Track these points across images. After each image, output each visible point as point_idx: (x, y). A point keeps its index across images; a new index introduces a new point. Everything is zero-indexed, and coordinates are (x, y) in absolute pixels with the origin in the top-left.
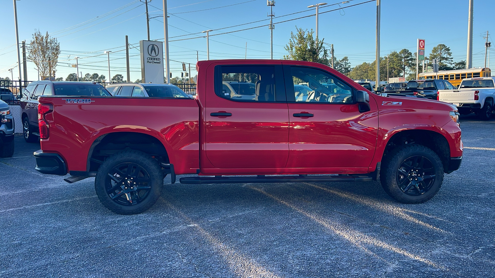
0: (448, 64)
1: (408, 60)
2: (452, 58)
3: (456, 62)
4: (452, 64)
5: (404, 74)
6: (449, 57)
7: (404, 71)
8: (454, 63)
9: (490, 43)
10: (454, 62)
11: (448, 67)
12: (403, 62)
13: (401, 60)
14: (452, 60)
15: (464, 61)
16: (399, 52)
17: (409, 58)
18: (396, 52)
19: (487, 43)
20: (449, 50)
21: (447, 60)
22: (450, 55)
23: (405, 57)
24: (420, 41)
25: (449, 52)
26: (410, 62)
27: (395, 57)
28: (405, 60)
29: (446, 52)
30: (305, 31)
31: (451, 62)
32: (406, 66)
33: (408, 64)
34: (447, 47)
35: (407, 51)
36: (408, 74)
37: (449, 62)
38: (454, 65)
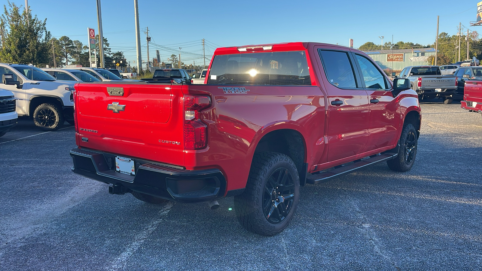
0: (107, 54)
1: (69, 48)
2: (110, 49)
3: (114, 52)
4: (110, 54)
5: (67, 62)
6: (107, 48)
7: (67, 58)
8: (112, 54)
9: (150, 38)
10: (112, 52)
11: (107, 57)
12: (64, 49)
13: (62, 47)
14: (110, 50)
15: (120, 51)
16: (60, 39)
17: (70, 46)
18: (56, 39)
19: (148, 38)
20: (107, 41)
21: (106, 50)
22: (108, 46)
23: (66, 45)
24: (90, 30)
25: (107, 43)
26: (72, 49)
27: (56, 44)
28: (66, 47)
29: (104, 42)
30: (19, 7)
31: (109, 52)
32: (68, 53)
33: (70, 52)
34: (105, 38)
35: (67, 39)
36: (71, 61)
37: (107, 52)
38: (112, 55)
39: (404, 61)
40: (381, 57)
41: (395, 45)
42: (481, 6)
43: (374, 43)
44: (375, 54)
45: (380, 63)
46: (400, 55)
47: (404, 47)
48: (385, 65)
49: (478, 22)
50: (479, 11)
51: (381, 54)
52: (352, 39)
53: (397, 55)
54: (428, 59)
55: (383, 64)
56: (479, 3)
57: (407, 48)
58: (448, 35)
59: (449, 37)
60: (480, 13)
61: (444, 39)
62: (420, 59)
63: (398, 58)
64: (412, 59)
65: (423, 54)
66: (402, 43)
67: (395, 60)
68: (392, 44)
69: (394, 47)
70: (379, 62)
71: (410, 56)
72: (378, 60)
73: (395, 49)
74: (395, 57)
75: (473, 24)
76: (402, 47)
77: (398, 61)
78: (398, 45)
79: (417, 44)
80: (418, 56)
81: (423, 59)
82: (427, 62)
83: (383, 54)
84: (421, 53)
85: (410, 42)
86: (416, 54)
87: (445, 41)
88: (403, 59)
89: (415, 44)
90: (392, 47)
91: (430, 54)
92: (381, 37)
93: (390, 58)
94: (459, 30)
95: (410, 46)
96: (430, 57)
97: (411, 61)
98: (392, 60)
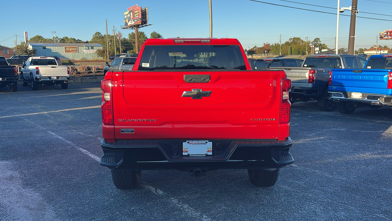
39: (78, 53)
40: (59, 48)
41: (62, 39)
42: (127, 15)
43: (42, 36)
44: (54, 46)
45: (59, 54)
46: (75, 48)
47: (70, 41)
48: (64, 55)
49: (125, 27)
50: (126, 19)
51: (59, 46)
52: (26, 32)
53: (72, 48)
54: (96, 51)
55: (62, 55)
56: (125, 13)
57: (72, 43)
58: (101, 34)
59: (102, 36)
60: (127, 20)
61: (99, 37)
62: (90, 51)
63: (73, 50)
64: (85, 51)
65: (92, 48)
66: (67, 38)
67: (71, 52)
68: (59, 38)
69: (61, 41)
70: (58, 52)
71: (83, 49)
72: (57, 51)
73: (61, 42)
74: (71, 49)
75: (123, 27)
76: (68, 41)
77: (73, 52)
78: (64, 40)
79: (78, 39)
80: (89, 49)
81: (93, 52)
82: (95, 54)
83: (61, 46)
84: (90, 47)
85: (73, 38)
86: (87, 48)
87: (100, 38)
88: (77, 51)
89: (76, 40)
90: (59, 41)
91: (98, 48)
92: (53, 32)
93: (67, 50)
94: (114, 31)
95: (74, 41)
96: (97, 50)
97: (84, 53)
98: (69, 51)
